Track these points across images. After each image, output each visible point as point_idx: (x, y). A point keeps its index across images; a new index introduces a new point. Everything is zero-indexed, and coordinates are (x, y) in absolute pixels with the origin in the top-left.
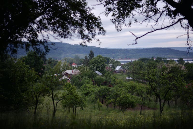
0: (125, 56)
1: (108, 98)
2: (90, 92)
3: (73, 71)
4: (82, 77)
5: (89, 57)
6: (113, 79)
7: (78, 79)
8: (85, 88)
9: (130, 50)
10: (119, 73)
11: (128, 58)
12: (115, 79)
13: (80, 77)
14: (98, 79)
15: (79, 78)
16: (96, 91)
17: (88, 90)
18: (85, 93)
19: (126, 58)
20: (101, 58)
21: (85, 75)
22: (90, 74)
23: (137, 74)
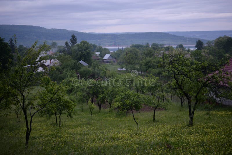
0: (113, 43)
1: (101, 96)
2: (75, 88)
3: (50, 61)
4: (63, 68)
5: (71, 42)
6: (104, 71)
7: (57, 71)
8: (67, 83)
9: (119, 35)
10: (108, 64)
11: (117, 45)
12: (105, 70)
13: (60, 68)
14: (84, 71)
15: (59, 70)
16: (83, 87)
17: (73, 86)
18: (68, 90)
19: (115, 45)
20: (86, 45)
21: (67, 66)
22: (73, 64)
23: (131, 64)
